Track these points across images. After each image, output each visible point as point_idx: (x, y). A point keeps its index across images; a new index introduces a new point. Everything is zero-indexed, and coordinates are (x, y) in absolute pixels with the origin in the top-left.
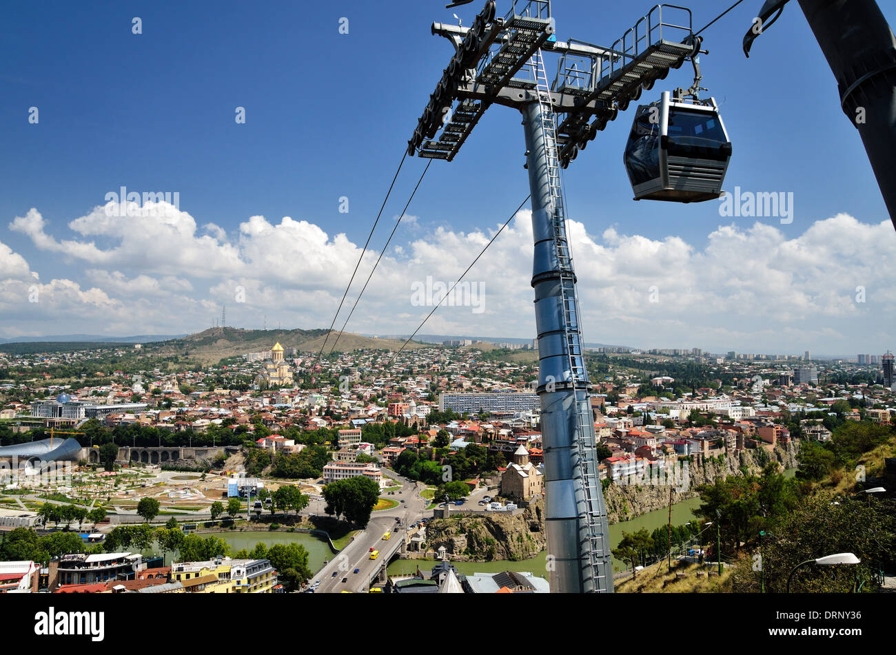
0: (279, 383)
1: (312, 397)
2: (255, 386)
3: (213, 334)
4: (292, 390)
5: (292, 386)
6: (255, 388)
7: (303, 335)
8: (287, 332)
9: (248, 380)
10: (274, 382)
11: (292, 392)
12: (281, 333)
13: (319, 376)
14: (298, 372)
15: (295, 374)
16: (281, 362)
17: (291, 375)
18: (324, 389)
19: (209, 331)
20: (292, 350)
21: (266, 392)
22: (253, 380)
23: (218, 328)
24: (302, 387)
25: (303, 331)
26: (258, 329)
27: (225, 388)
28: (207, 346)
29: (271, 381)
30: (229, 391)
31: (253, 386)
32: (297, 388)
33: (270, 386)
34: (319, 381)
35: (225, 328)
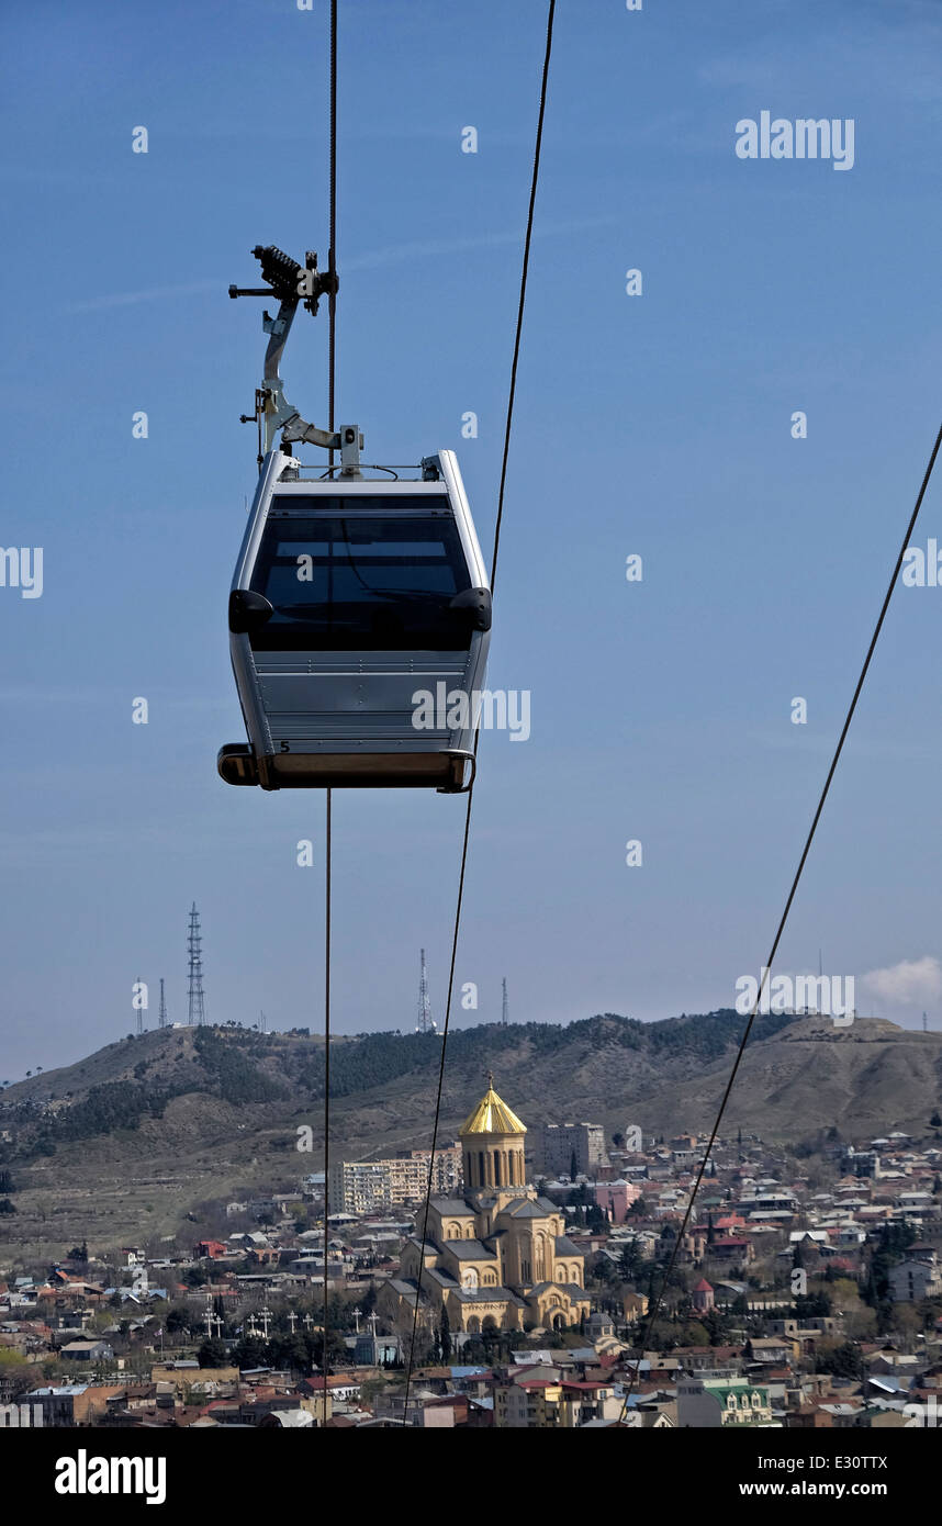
0: (510, 1317)
1: (698, 1390)
2: (379, 1342)
3: (141, 1070)
4: (581, 1354)
5: (584, 1331)
6: (380, 1355)
7: (635, 1047)
8: (547, 1039)
9: (335, 1314)
10: (481, 1314)
11: (581, 1366)
12: (516, 1046)
13: (737, 1275)
14: (615, 1256)
15: (597, 1270)
16: (516, 1202)
17: (572, 1269)
18: (765, 1348)
19: (116, 1054)
20: (581, 1133)
21: (436, 1371)
22: (366, 1311)
23: (166, 1034)
24: (641, 1337)
25: (635, 1025)
26: (383, 1029)
27: (208, 1359)
28: (110, 1139)
29: (466, 1315)
30: (232, 1373)
31: (366, 1345)
32: (610, 1343)
33: (461, 1339)
34: (740, 1302)
35: (203, 1033)
